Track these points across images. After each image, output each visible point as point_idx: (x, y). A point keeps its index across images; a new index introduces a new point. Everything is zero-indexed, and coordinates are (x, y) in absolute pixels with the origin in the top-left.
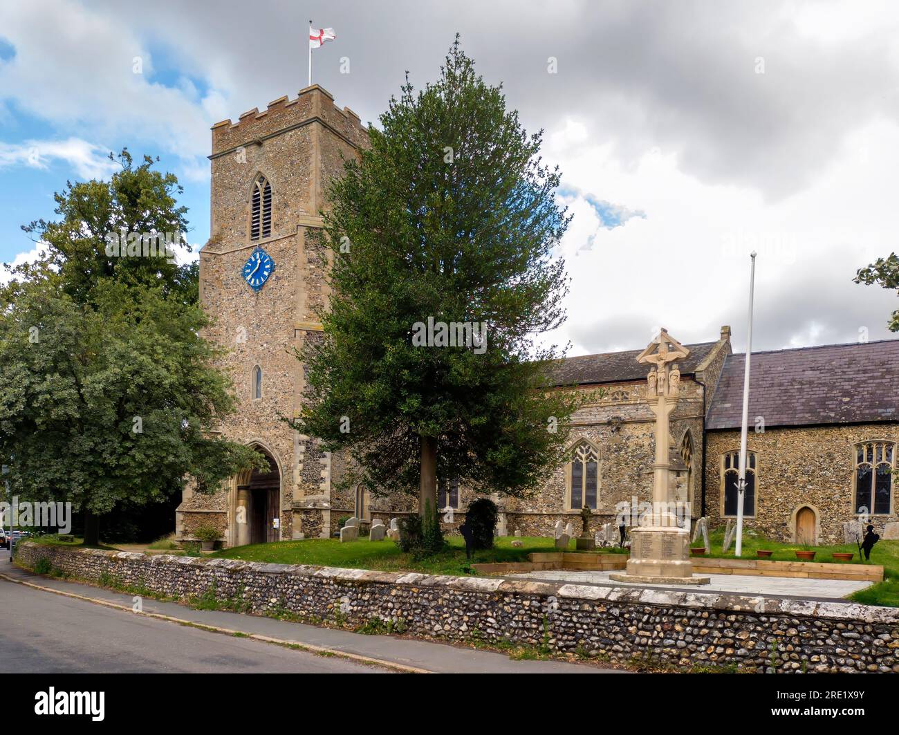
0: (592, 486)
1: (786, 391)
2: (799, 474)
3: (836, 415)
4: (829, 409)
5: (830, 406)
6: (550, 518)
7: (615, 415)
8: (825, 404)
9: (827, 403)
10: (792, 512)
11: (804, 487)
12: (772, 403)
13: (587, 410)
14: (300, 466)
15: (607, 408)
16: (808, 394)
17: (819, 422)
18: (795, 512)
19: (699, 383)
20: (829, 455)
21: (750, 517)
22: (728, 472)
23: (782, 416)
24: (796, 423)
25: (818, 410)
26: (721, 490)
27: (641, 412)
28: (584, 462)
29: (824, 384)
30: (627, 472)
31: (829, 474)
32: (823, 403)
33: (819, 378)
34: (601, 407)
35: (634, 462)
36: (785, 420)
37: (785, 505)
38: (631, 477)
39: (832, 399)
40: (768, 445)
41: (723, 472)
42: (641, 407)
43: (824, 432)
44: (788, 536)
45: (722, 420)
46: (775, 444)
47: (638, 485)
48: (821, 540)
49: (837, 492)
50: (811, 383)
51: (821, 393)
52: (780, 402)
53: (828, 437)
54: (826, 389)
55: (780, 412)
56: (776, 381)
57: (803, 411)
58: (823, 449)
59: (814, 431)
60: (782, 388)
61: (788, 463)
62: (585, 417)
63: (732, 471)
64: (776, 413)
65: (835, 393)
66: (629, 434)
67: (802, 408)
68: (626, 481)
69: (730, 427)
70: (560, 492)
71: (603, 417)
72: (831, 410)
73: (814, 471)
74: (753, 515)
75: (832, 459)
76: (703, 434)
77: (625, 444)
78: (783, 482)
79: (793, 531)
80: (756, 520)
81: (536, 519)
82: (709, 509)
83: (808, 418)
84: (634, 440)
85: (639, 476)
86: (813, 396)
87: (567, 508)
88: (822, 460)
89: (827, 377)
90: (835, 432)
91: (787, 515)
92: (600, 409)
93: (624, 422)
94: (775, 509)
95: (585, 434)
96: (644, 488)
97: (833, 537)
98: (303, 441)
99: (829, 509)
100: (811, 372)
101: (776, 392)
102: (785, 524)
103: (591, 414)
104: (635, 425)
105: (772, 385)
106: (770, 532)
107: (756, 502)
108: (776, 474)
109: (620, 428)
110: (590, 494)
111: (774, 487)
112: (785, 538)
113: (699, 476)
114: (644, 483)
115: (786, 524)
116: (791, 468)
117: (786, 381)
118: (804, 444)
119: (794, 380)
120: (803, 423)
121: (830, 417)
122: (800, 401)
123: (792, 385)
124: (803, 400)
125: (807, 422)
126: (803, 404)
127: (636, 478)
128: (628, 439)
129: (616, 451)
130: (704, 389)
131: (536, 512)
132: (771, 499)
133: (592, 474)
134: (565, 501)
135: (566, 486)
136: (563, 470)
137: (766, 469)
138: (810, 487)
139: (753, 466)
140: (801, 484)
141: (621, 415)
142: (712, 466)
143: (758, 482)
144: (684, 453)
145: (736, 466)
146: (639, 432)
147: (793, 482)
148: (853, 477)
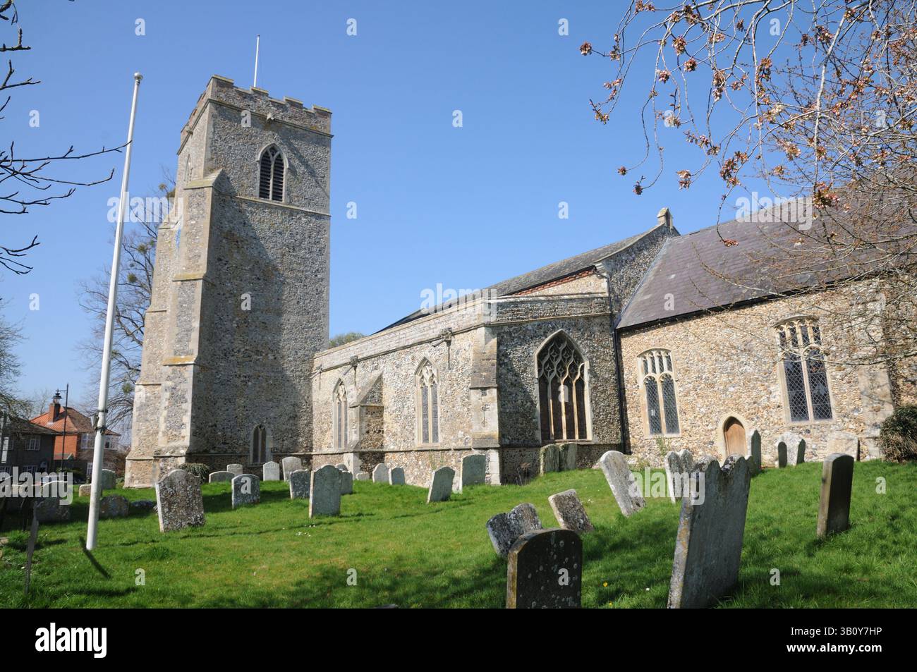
0: (435, 415)
2: (718, 374)
6: (406, 456)
7: (447, 326)
10: (717, 425)
11: (725, 390)
13: (427, 324)
14: (165, 413)
15: (441, 319)
18: (721, 425)
19: (601, 276)
21: (675, 435)
22: (647, 379)
26: (643, 403)
28: (428, 385)
30: (459, 395)
31: (750, 370)
32: (739, 278)
33: (746, 248)
34: (437, 319)
37: (708, 417)
38: (461, 400)
40: (681, 339)
41: (641, 379)
43: (736, 314)
45: (636, 315)
46: (686, 337)
49: (763, 393)
50: (735, 256)
53: (742, 321)
57: (715, 292)
58: (737, 338)
59: (726, 314)
61: (703, 361)
62: (425, 333)
63: (651, 377)
66: (458, 346)
70: (412, 425)
71: (439, 330)
73: (733, 368)
74: (678, 432)
75: (751, 350)
76: (613, 335)
78: (703, 385)
79: (721, 451)
82: (633, 428)
83: (718, 299)
84: (462, 354)
87: (418, 442)
91: (712, 430)
92: (436, 321)
94: (699, 423)
95: (426, 353)
98: (169, 387)
99: (758, 418)
103: (430, 329)
104: (461, 336)
107: (679, 415)
108: (693, 376)
110: (434, 424)
111: (692, 393)
113: (609, 388)
115: (713, 442)
116: (708, 367)
118: (717, 333)
121: (740, 295)
130: (609, 282)
132: (693, 410)
133: (435, 400)
134: (416, 434)
135: (416, 416)
136: (413, 398)
137: (682, 371)
138: (732, 389)
139: (670, 368)
140: (722, 387)
141: (452, 325)
142: (631, 372)
143: (677, 388)
144: (556, 364)
145: (654, 371)
146: (465, 344)
147: (712, 385)
148: (778, 372)
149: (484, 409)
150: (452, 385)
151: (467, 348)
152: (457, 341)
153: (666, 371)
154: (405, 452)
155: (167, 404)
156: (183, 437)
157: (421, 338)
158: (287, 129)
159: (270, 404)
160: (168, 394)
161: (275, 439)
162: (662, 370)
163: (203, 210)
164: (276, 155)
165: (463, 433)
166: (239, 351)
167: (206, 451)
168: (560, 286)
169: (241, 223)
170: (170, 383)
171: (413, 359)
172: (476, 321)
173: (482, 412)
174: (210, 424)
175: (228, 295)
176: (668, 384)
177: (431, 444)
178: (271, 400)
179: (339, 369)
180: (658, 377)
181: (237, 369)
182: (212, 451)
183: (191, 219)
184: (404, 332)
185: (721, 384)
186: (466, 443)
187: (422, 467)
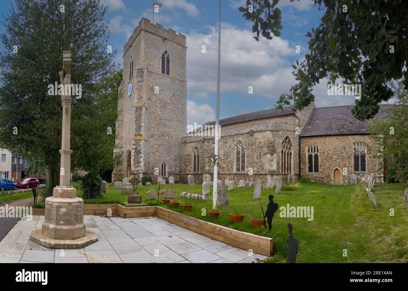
0: (243, 161)
1: (331, 122)
2: (334, 155)
3: (346, 131)
4: (344, 129)
5: (345, 128)
6: (229, 176)
7: (251, 129)
8: (343, 127)
9: (344, 126)
12: (325, 126)
13: (241, 128)
14: (133, 157)
15: (248, 126)
16: (338, 123)
17: (340, 134)
18: (333, 171)
19: (297, 117)
20: (344, 147)
21: (317, 173)
22: (309, 154)
23: (328, 131)
24: (332, 134)
25: (341, 129)
26: (307, 162)
27: (260, 127)
28: (240, 151)
29: (343, 119)
30: (256, 155)
31: (344, 155)
32: (342, 127)
33: (342, 117)
34: (246, 126)
35: (258, 150)
36: (328, 133)
37: (329, 168)
38: (257, 157)
39: (346, 125)
40: (323, 143)
41: (307, 154)
42: (260, 125)
43: (342, 138)
44: (331, 181)
45: (307, 133)
46: (325, 142)
47: (260, 160)
48: (343, 182)
49: (347, 162)
50: (339, 119)
51: (342, 122)
52: (328, 126)
53: (344, 140)
54: (344, 121)
55: (327, 129)
56: (328, 118)
57: (335, 129)
58: (341, 145)
59: (339, 137)
60: (330, 120)
61: (330, 150)
62: (240, 131)
63: (310, 154)
64: (326, 130)
65: (347, 123)
66: (256, 137)
67: (335, 128)
68: (255, 159)
69: (309, 135)
70: (232, 165)
71: (247, 130)
72: (345, 129)
73: (339, 154)
75: (345, 149)
76: (299, 138)
77: (255, 142)
78: (329, 158)
79: (332, 178)
80: (319, 174)
81: (224, 176)
82: (302, 170)
83: (336, 132)
84: (258, 140)
85: (260, 156)
86: (340, 124)
87: (235, 171)
88: (342, 149)
89: (345, 117)
90: (346, 137)
91: (330, 172)
92: (246, 127)
93: (254, 132)
94: (326, 170)
95: (240, 138)
96: (262, 161)
97: (347, 181)
100: (340, 115)
101: (327, 122)
102: (330, 176)
103: (242, 130)
104: (258, 133)
105: (326, 119)
106: (324, 179)
107: (319, 167)
108: (326, 155)
109: (252, 135)
110: (243, 165)
111: (325, 160)
112: (330, 181)
113: (297, 156)
114: (262, 160)
116: (331, 152)
117: (331, 118)
118: (335, 143)
119: (334, 118)
120: (335, 134)
121: (344, 132)
122: (335, 125)
123: (333, 119)
124: (336, 125)
125: (336, 134)
126: (336, 126)
127: (259, 157)
128: (256, 140)
129: (252, 145)
130: (299, 120)
131: (224, 173)
132: (324, 165)
133: (243, 156)
134: (234, 168)
135: (234, 162)
136: (233, 155)
137: (322, 153)
138: (338, 160)
139: (318, 152)
140: (335, 159)
141: (253, 129)
142: (303, 151)
143: (320, 158)
144: (286, 146)
145: (312, 152)
146: (260, 137)
147: (332, 158)
148: (353, 157)
149: (272, 161)
150: (252, 151)
151: (260, 138)
152: (256, 135)
153: (316, 152)
154: (228, 174)
155: (134, 154)
156: (141, 166)
157: (238, 133)
158: (171, 43)
159: (167, 155)
160: (134, 151)
161: (169, 168)
162: (315, 152)
163: (143, 78)
164: (167, 55)
165: (257, 169)
166: (156, 135)
167: (147, 172)
168: (280, 119)
169: (155, 84)
170: (135, 147)
171: (234, 140)
172: (265, 129)
173: (271, 162)
174: (148, 162)
175: (152, 113)
176: (316, 157)
177: (241, 172)
178: (167, 153)
179: (195, 143)
180: (313, 154)
181: (156, 142)
182: (149, 172)
183: (138, 82)
184: (229, 130)
185: (334, 158)
186: (258, 172)
187: (236, 180)
